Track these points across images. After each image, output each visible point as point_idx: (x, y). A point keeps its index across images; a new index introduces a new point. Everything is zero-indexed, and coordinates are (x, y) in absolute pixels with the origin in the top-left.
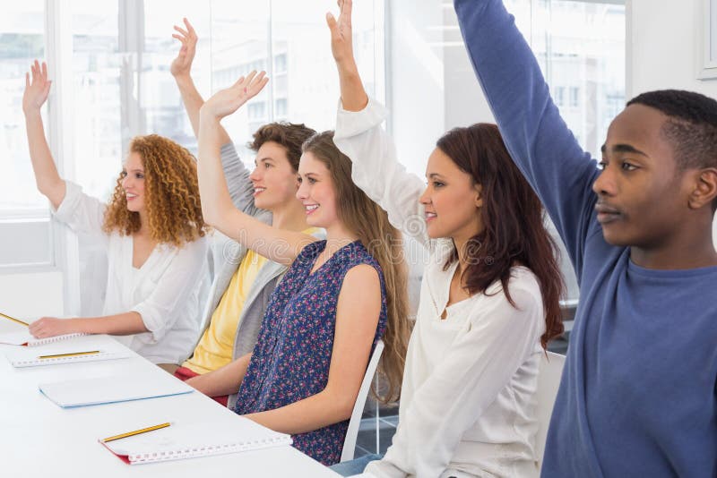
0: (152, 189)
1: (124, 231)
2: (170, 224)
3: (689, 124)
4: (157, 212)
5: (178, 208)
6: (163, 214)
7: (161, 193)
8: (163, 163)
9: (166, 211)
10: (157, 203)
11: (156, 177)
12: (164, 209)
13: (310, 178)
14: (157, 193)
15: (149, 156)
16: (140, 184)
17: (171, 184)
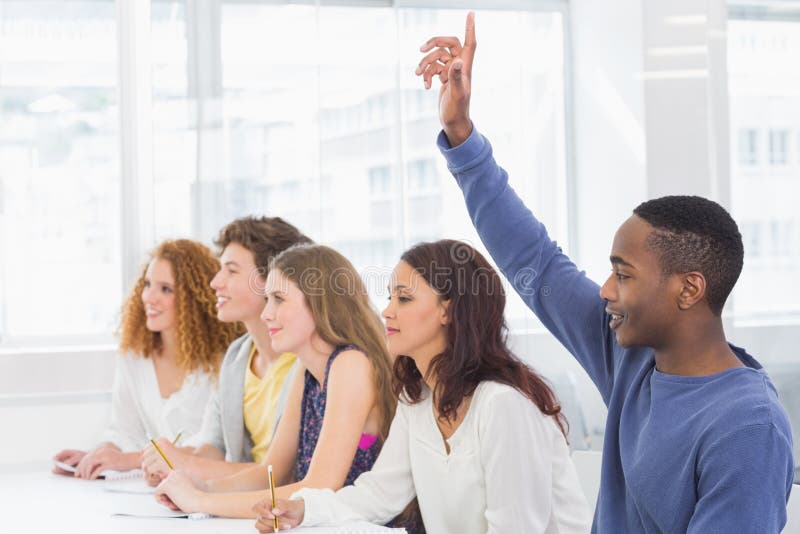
0: (186, 307)
1: (141, 353)
2: (208, 351)
3: (673, 234)
4: (192, 336)
5: (217, 333)
6: (199, 339)
7: (196, 314)
8: (197, 276)
9: (203, 336)
10: (191, 325)
11: (190, 293)
12: (200, 332)
13: (277, 297)
14: (192, 312)
15: (182, 266)
16: (168, 300)
17: (207, 304)
